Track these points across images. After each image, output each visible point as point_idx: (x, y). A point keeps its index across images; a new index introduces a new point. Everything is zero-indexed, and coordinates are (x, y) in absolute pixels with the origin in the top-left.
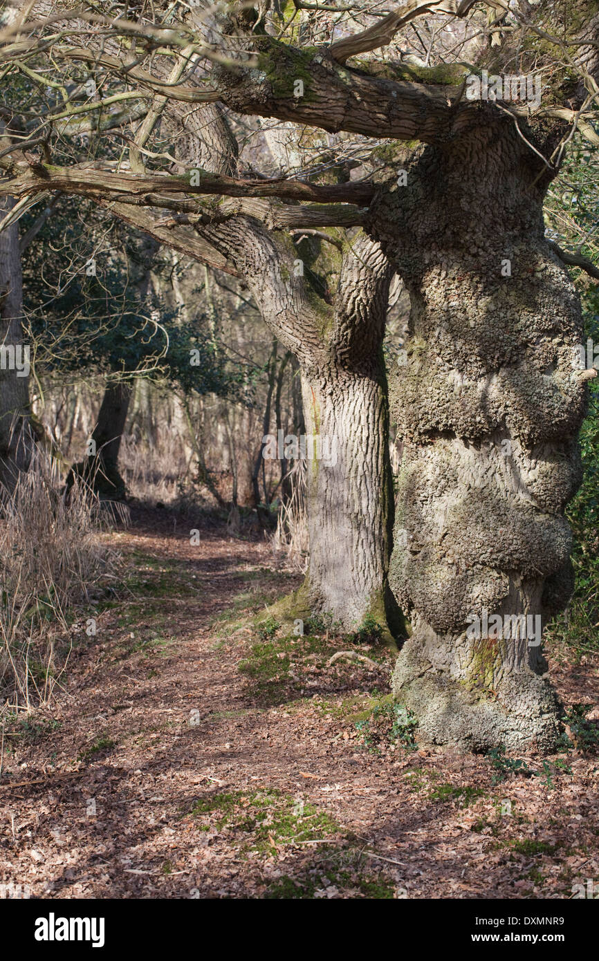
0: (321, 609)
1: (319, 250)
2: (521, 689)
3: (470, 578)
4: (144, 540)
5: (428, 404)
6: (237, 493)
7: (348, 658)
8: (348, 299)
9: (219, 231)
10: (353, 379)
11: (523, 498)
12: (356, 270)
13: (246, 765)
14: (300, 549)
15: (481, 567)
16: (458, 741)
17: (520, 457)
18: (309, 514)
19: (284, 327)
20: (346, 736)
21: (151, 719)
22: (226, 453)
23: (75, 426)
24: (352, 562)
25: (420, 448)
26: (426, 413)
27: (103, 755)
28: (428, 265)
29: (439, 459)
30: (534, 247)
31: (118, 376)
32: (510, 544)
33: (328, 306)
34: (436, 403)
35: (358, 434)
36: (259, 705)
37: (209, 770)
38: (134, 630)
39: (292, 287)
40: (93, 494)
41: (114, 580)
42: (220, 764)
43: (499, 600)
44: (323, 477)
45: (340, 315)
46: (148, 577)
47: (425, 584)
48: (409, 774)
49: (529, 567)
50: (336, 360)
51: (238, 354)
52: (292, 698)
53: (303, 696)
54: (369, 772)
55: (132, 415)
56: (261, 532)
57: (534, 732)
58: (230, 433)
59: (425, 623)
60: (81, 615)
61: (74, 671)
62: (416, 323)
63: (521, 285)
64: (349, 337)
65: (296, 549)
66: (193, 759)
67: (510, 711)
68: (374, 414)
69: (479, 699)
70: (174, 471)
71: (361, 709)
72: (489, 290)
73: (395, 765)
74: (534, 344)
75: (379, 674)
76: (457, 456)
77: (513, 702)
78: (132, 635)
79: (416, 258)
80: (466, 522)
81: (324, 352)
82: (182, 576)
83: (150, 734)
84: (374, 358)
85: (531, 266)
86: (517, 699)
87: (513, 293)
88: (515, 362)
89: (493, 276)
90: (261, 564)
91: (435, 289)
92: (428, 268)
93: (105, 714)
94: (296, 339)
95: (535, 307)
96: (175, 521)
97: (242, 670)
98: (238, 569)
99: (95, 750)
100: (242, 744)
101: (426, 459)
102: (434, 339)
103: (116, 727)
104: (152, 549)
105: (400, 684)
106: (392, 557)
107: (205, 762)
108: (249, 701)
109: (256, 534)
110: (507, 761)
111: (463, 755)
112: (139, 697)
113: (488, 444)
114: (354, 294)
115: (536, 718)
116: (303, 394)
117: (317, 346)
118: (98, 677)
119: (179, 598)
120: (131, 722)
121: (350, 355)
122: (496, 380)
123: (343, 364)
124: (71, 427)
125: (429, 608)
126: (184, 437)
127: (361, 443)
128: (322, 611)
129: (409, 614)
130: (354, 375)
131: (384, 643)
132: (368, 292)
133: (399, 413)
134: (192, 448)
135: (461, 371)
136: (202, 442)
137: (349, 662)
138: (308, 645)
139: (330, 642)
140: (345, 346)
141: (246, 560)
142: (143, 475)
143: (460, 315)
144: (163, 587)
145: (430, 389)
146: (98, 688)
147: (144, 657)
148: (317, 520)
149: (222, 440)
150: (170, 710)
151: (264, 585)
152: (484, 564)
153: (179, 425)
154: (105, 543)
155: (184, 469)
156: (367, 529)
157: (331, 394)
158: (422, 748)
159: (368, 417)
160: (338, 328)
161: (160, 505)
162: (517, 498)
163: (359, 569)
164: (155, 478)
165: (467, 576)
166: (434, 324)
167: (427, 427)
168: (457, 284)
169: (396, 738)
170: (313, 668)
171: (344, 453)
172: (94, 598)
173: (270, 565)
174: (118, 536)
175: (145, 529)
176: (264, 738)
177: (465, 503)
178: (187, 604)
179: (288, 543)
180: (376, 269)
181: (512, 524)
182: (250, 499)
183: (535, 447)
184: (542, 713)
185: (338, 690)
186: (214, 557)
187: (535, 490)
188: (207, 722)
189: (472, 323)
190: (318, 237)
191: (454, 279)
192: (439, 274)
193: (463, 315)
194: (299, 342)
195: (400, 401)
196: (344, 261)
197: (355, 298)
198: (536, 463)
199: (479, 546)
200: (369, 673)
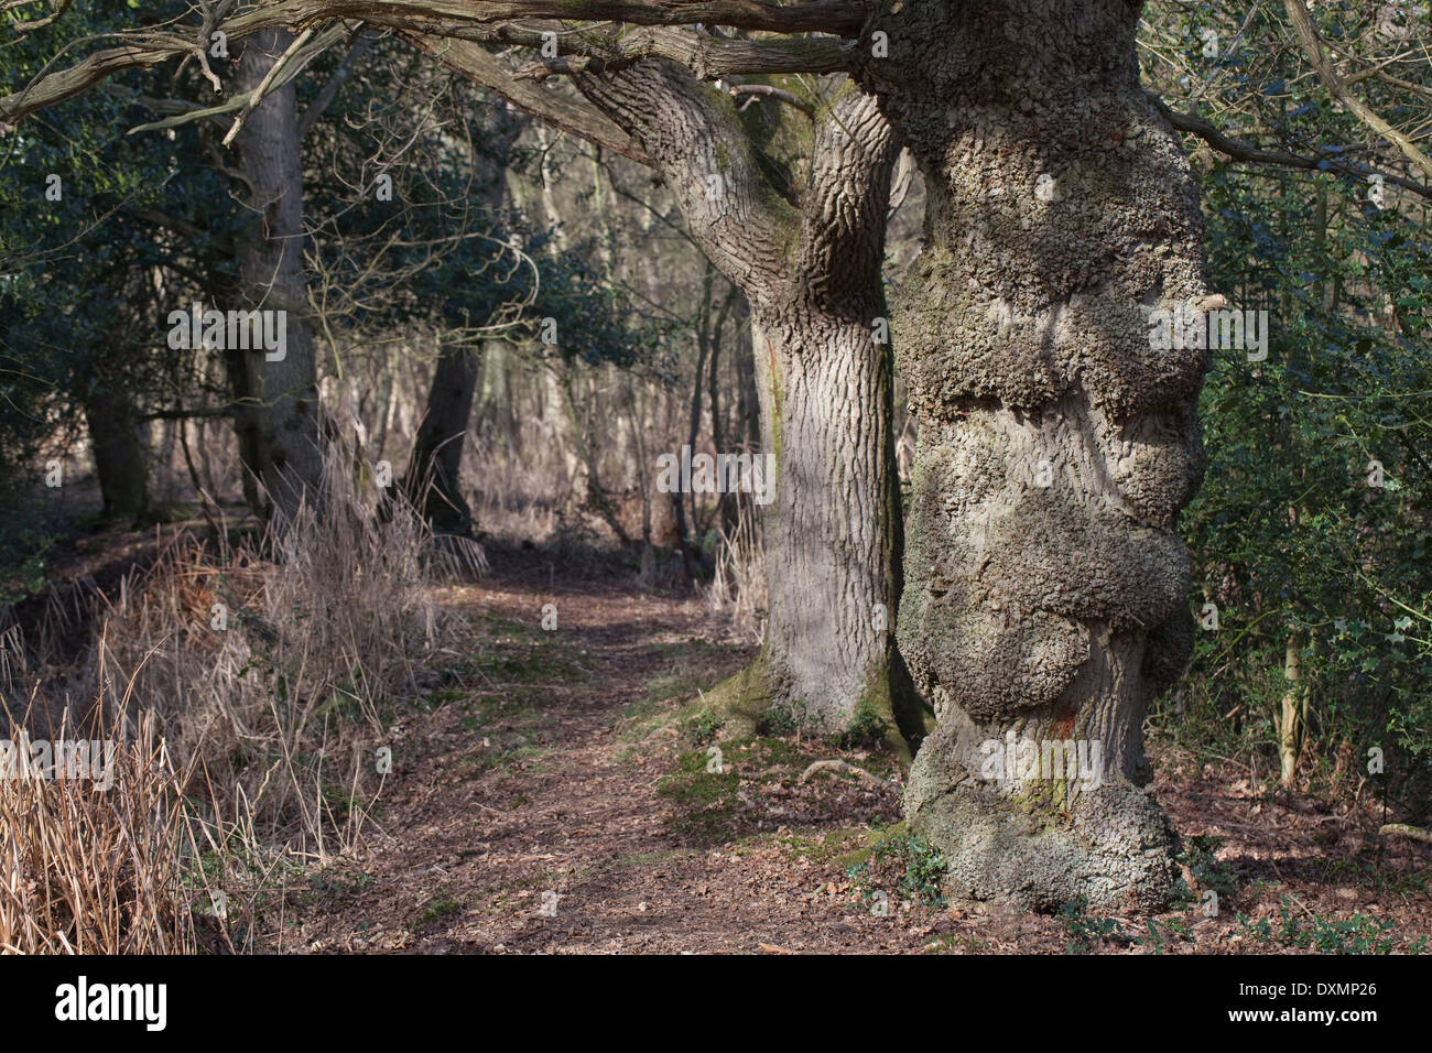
0: (788, 695)
1: (778, 121)
2: (1110, 809)
3: (1027, 632)
4: (503, 597)
5: (959, 354)
6: (649, 525)
7: (833, 771)
8: (825, 198)
9: (617, 92)
10: (834, 326)
11: (1111, 502)
12: (838, 150)
13: (672, 935)
14: (752, 607)
15: (1045, 614)
16: (1010, 893)
17: (1104, 437)
18: (768, 543)
19: (724, 245)
20: (831, 888)
21: (519, 870)
22: (631, 465)
23: (389, 426)
24: (837, 618)
25: (945, 427)
26: (953, 369)
27: (443, 925)
28: (954, 130)
29: (975, 443)
30: (1123, 99)
31: (458, 336)
32: (1091, 578)
33: (794, 209)
34: (970, 352)
35: (844, 414)
36: (692, 845)
37: (613, 942)
38: (489, 734)
39: (734, 179)
40: (423, 523)
41: (456, 657)
42: (630, 934)
43: (1075, 667)
44: (789, 484)
45: (813, 222)
46: (511, 652)
47: (956, 643)
48: (934, 945)
49: (1121, 614)
50: (807, 297)
51: (649, 302)
52: (743, 833)
53: (762, 830)
54: (870, 943)
55: (481, 405)
56: (688, 585)
57: (1133, 877)
58: (637, 429)
59: (955, 707)
60: (404, 713)
61: (395, 799)
62: (936, 226)
63: (1103, 160)
64: (827, 258)
65: (746, 608)
66: (588, 929)
67: (1094, 844)
68: (869, 382)
69: (1043, 827)
70: (549, 492)
71: (855, 846)
72: (1052, 169)
73: (912, 931)
74: (1125, 255)
75: (883, 795)
76: (1004, 437)
77: (1099, 830)
78: (486, 743)
79: (935, 119)
80: (1021, 542)
81: (788, 283)
82: (565, 651)
83: (517, 892)
84: (869, 293)
85: (1118, 129)
86: (1105, 825)
87: (1090, 174)
88: (1096, 285)
89: (1058, 146)
90: (691, 632)
91: (966, 170)
92: (954, 136)
93: (446, 863)
94: (742, 263)
95: (1126, 195)
96: (552, 569)
97: (663, 793)
98: (654, 640)
99: (429, 918)
100: (665, 903)
101: (955, 443)
102: (966, 250)
103: (462, 883)
104: (516, 612)
105: (916, 805)
106: (902, 601)
107: (607, 932)
108: (676, 839)
109: (682, 588)
110: (1090, 922)
111: (1020, 916)
112: (501, 838)
113: (1053, 417)
114: (835, 188)
115: (1134, 855)
116: (755, 351)
117: (776, 273)
118: (432, 808)
119: (561, 685)
120: (488, 875)
121: (830, 287)
122: (1065, 313)
123: (818, 302)
124: (384, 426)
125: (963, 682)
126: (564, 438)
127: (848, 429)
128: (790, 698)
129: (930, 692)
130: (835, 320)
131: (889, 747)
132: (857, 186)
133: (911, 371)
134: (576, 455)
135: (1009, 300)
136: (594, 445)
137: (834, 777)
138: (768, 751)
139: (803, 748)
140: (822, 273)
141: (666, 627)
142: (500, 499)
143: (1006, 210)
144: (534, 668)
145: (959, 330)
146: (433, 825)
147: (506, 775)
148: (779, 553)
149: (624, 443)
150: (549, 855)
151: (696, 663)
152: (1049, 609)
153: (557, 419)
154: (442, 603)
155: (564, 487)
156: (860, 567)
157: (800, 351)
158: (954, 906)
159: (859, 387)
160: (809, 244)
161: (528, 545)
162: (1101, 504)
163: (848, 630)
164: (518, 503)
165: (1023, 630)
166: (964, 225)
167: (956, 391)
168: (1000, 160)
169: (912, 890)
170: (777, 787)
171: (821, 446)
172: (425, 685)
173: (703, 634)
174: (462, 592)
175: (504, 580)
176: (700, 895)
177: (1018, 512)
178: (573, 693)
179: (734, 600)
180: (869, 147)
181: (1093, 544)
182: (671, 534)
183: (1129, 421)
184: (1144, 848)
185: (817, 821)
186: (615, 622)
187: (1130, 490)
188: (608, 871)
189: (1026, 223)
190: (775, 98)
191: (996, 152)
192: (972, 145)
193: (1010, 210)
194: (748, 269)
195: (912, 351)
196: (819, 136)
197: (836, 196)
198: (1130, 447)
199: (1042, 580)
200: (867, 794)
